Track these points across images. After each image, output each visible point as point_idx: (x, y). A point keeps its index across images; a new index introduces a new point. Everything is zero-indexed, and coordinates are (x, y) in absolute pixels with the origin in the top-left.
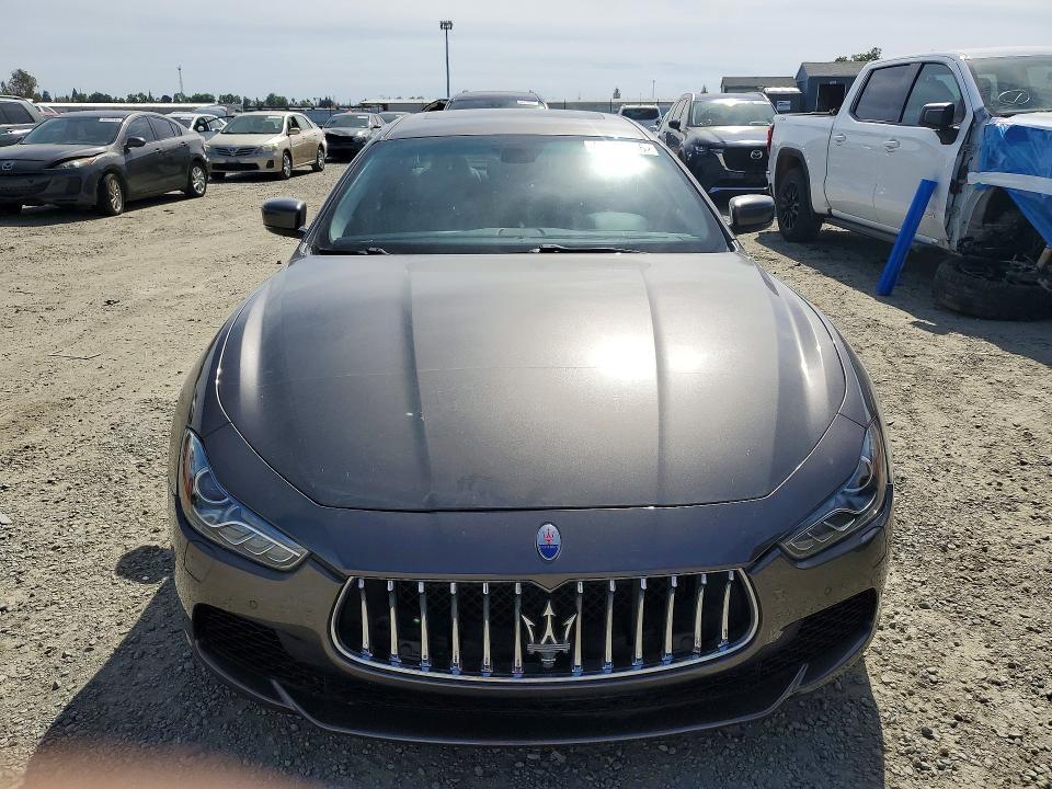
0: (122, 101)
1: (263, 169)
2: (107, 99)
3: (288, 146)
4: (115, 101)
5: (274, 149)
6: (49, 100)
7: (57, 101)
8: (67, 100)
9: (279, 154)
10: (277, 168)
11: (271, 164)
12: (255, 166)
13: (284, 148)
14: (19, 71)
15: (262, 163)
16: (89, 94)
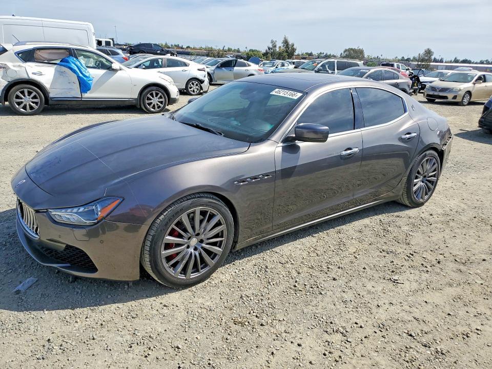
0: (476, 63)
1: (450, 99)
2: (469, 62)
3: (471, 90)
4: (473, 63)
5: (460, 90)
6: (442, 62)
7: (446, 62)
8: (451, 62)
9: (462, 93)
10: (458, 100)
11: (455, 97)
12: (446, 97)
13: (467, 90)
14: (428, 49)
15: (450, 97)
16: (461, 59)
